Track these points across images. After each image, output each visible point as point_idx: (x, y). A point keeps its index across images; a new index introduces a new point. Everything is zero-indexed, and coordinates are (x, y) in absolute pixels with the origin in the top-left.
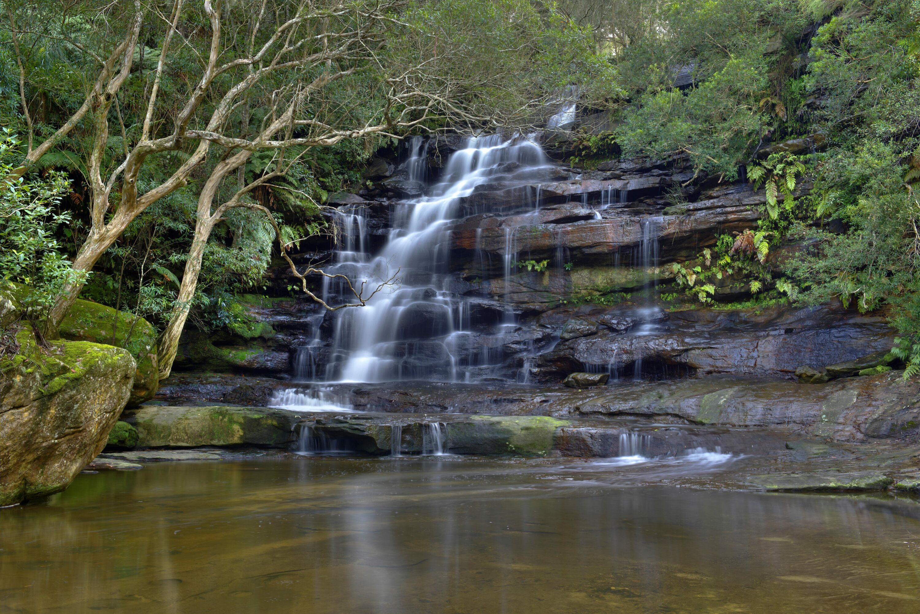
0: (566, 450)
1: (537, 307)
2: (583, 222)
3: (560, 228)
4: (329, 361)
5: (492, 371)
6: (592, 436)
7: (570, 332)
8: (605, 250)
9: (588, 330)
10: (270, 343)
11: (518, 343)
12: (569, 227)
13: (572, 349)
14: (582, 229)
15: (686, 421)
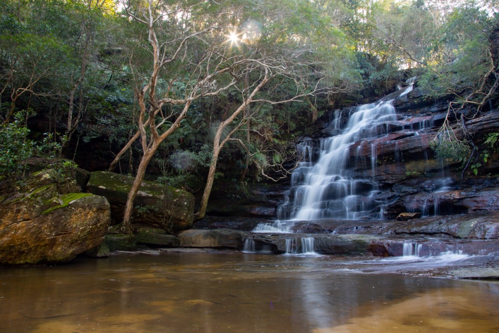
0: (375, 252)
1: (390, 182)
2: (408, 137)
3: (397, 142)
4: (292, 211)
5: (366, 214)
6: (388, 245)
7: (403, 193)
8: (420, 150)
9: (413, 191)
10: (266, 204)
11: (379, 200)
12: (401, 141)
13: (403, 201)
14: (407, 141)
15: (452, 237)
